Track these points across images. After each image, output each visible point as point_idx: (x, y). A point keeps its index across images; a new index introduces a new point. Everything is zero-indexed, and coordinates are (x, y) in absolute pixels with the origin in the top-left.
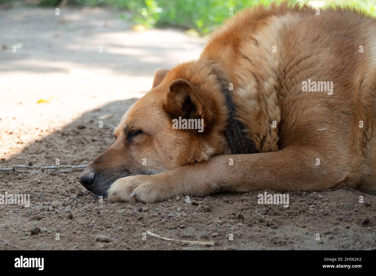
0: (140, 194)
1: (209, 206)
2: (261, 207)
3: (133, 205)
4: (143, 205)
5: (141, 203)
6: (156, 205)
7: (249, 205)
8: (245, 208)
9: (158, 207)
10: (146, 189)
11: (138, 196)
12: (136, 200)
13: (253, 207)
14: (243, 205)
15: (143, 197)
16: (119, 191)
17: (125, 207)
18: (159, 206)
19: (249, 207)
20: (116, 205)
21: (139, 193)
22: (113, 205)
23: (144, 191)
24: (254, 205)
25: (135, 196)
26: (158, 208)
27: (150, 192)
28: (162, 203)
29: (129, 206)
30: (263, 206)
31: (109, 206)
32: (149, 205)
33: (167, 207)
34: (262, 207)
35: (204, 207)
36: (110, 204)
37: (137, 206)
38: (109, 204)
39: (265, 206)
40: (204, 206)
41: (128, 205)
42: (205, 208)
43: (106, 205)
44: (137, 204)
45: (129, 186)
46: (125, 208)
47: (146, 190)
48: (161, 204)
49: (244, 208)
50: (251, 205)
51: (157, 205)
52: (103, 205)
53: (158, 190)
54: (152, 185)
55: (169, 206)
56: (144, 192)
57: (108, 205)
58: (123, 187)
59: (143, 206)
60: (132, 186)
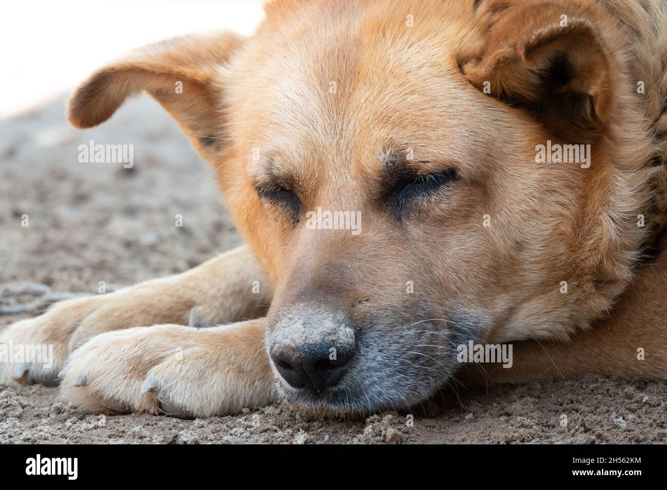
0: (168, 385)
1: (400, 430)
2: (569, 431)
3: (148, 425)
4: (181, 425)
5: (175, 420)
6: (224, 427)
7: (531, 427)
8: (516, 435)
9: (232, 432)
10: (188, 365)
11: (165, 392)
12: (160, 405)
13: (543, 431)
14: (512, 425)
15: (181, 394)
16: (98, 372)
17: (123, 432)
18: (235, 429)
19: (532, 431)
20: (92, 426)
21: (166, 381)
22: (84, 425)
23: (182, 374)
24: (549, 426)
25: (152, 391)
26: (231, 435)
27: (201, 376)
28: (245, 420)
29: (137, 429)
30: (577, 430)
31: (68, 429)
32: (202, 427)
33: (261, 432)
34: (572, 432)
35: (383, 433)
36: (74, 423)
37: (163, 429)
38: (68, 423)
39: (582, 429)
40: (382, 429)
41: (133, 427)
42: (385, 436)
43: (60, 427)
44: (160, 423)
45: (131, 354)
46: (121, 434)
47: (188, 371)
48: (239, 423)
49: (513, 437)
50: (537, 424)
51: (227, 426)
52: (50, 424)
53: (227, 369)
54: (206, 353)
55: (268, 429)
56: (183, 378)
57: (65, 426)
58: (113, 357)
59: (182, 429)
60: (140, 357)
